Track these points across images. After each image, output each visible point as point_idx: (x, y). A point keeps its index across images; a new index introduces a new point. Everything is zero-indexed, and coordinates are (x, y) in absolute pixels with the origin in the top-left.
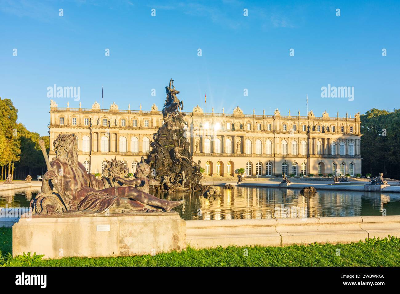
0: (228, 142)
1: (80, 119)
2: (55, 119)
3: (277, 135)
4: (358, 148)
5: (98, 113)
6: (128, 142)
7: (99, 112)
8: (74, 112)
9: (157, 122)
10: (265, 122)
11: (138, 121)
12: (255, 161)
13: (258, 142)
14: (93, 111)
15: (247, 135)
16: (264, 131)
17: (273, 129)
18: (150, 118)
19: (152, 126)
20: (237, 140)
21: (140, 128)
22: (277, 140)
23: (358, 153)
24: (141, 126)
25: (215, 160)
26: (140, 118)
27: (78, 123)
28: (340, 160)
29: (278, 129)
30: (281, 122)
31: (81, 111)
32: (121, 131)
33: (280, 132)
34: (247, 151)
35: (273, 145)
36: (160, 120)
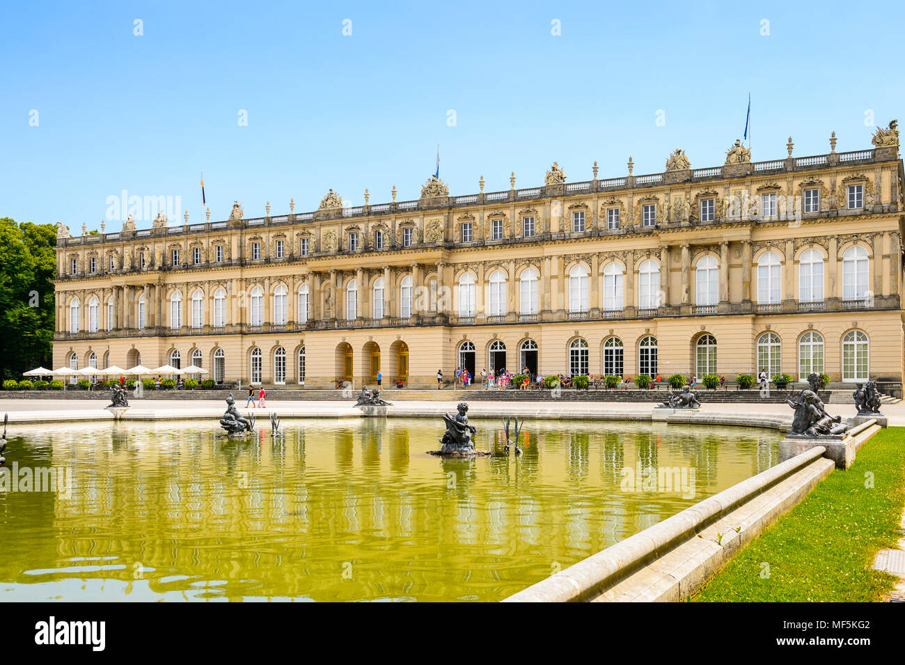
1: (102, 258)
2: (65, 264)
3: (549, 250)
5: (132, 239)
8: (91, 244)
9: (241, 247)
10: (513, 216)
11: (203, 249)
14: (122, 239)
15: (456, 258)
16: (511, 242)
17: (540, 230)
18: (226, 239)
19: (230, 259)
20: (430, 277)
21: (207, 267)
22: (553, 267)
24: (208, 261)
25: (357, 339)
26: (207, 242)
27: (98, 267)
28: (797, 321)
29: (555, 228)
30: (566, 205)
31: (103, 241)
32: (172, 278)
33: (563, 238)
35: (545, 283)
36: (247, 242)
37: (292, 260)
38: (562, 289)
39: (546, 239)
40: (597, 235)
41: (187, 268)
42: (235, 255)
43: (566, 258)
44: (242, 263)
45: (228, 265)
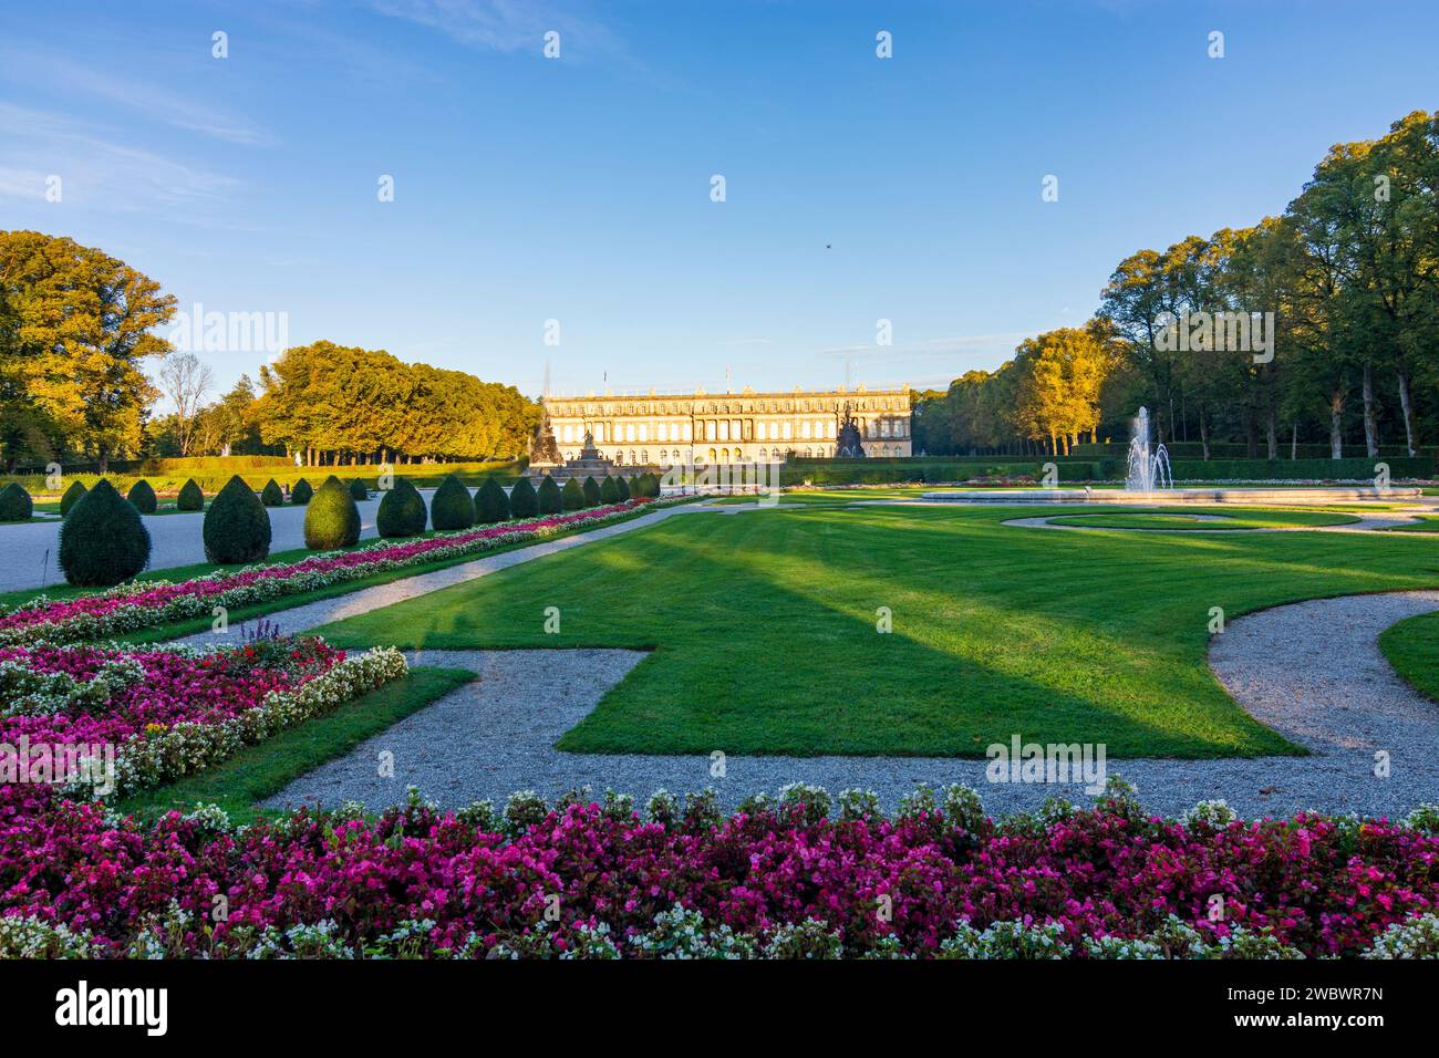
0: (736, 426)
3: (797, 416)
4: (908, 428)
6: (624, 430)
7: (594, 400)
8: (568, 401)
9: (655, 407)
10: (781, 402)
11: (635, 407)
12: (770, 448)
13: (774, 426)
14: (588, 400)
15: (758, 417)
16: (781, 412)
17: (792, 408)
19: (650, 412)
20: (747, 424)
21: (637, 415)
22: (797, 423)
23: (908, 434)
24: (637, 413)
25: (719, 448)
26: (636, 404)
27: (572, 412)
28: (882, 444)
29: (798, 408)
30: (803, 400)
31: (576, 400)
32: (616, 419)
33: (801, 412)
34: (760, 435)
35: (794, 428)
36: (658, 405)
37: (681, 414)
38: (801, 430)
39: (794, 412)
40: (813, 412)
41: (625, 415)
42: (652, 411)
43: (802, 420)
44: (655, 414)
45: (649, 415)
